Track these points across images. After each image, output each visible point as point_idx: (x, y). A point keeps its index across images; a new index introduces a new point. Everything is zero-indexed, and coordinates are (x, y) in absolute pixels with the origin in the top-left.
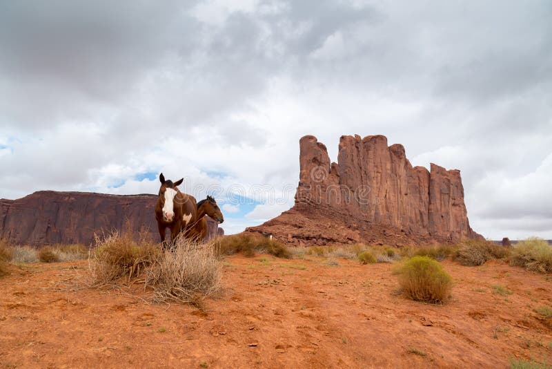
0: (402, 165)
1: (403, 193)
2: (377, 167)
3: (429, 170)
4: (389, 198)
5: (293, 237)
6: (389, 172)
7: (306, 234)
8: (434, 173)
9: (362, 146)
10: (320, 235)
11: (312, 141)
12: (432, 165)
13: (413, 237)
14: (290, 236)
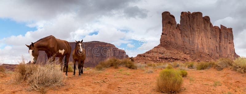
0: (209, 25)
1: (209, 37)
2: (198, 26)
3: (220, 28)
4: (203, 40)
5: (159, 58)
6: (203, 28)
7: (165, 57)
8: (222, 29)
9: (191, 17)
10: (172, 57)
11: (168, 14)
12: (221, 26)
13: (213, 57)
14: (158, 58)
